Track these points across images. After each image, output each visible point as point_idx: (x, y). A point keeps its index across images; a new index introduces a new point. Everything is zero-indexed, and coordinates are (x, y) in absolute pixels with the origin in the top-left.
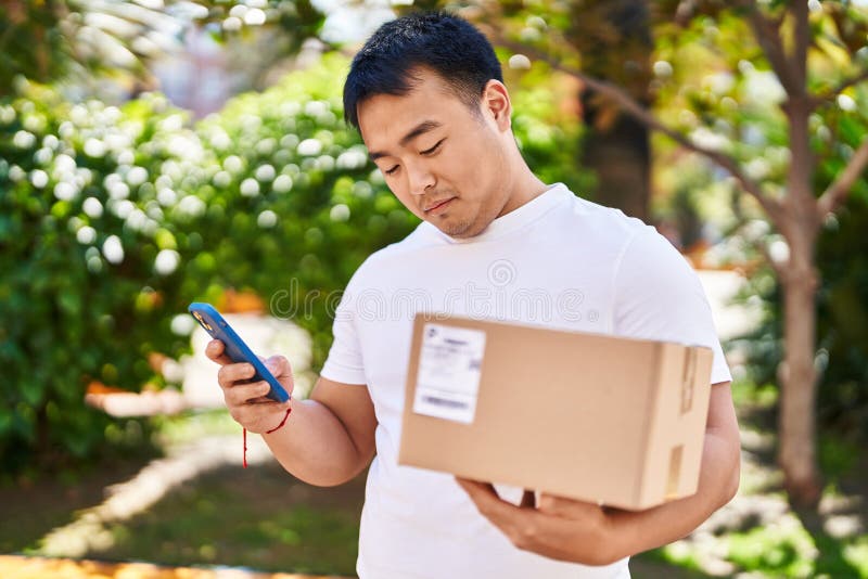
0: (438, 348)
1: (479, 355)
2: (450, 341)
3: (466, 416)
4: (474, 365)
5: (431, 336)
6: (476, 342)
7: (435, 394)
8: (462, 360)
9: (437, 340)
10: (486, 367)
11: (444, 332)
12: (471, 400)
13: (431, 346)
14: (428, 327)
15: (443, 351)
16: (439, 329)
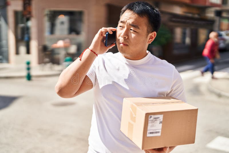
1: (162, 120)
2: (155, 118)
3: (159, 134)
4: (161, 122)
5: (150, 118)
6: (161, 117)
7: (152, 131)
8: (158, 122)
9: (152, 119)
10: (163, 122)
12: (160, 131)
13: (150, 121)
14: (150, 116)
15: (153, 121)
16: (152, 116)
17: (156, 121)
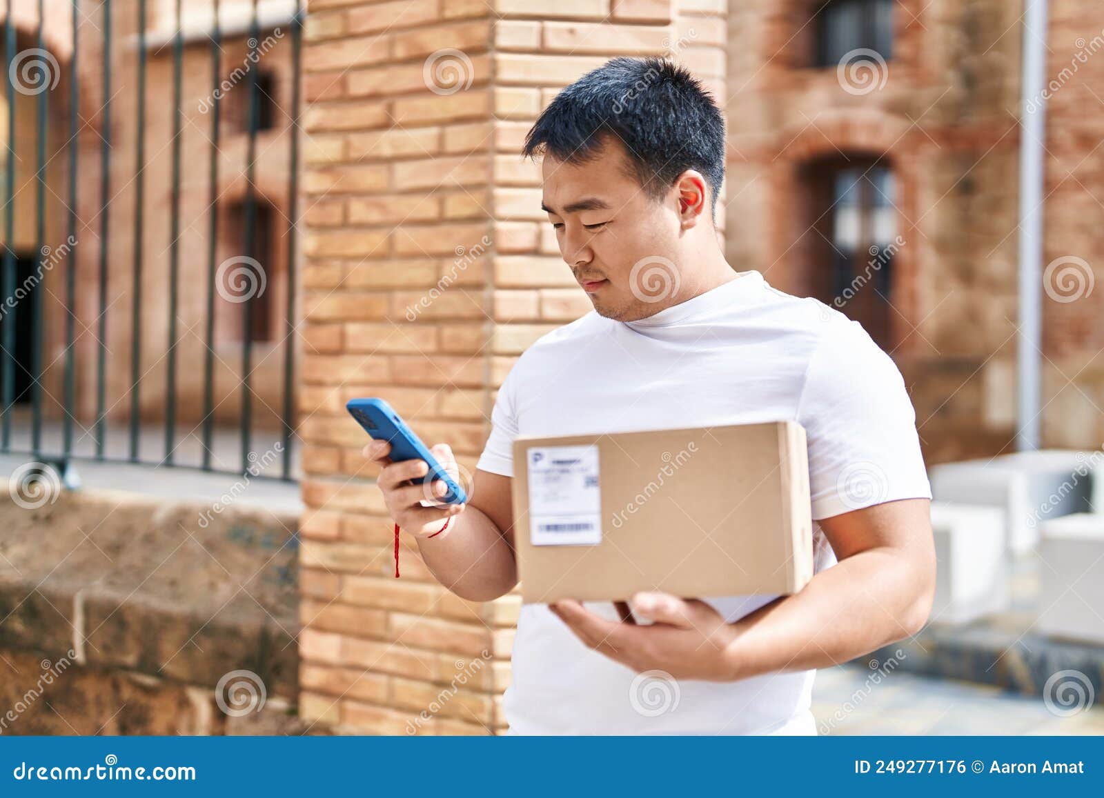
0: (547, 471)
1: (594, 471)
2: (559, 462)
3: (593, 537)
4: (591, 482)
5: (536, 460)
6: (589, 457)
7: (553, 521)
8: (578, 479)
9: (544, 464)
10: (604, 481)
11: (549, 454)
12: (595, 519)
13: (538, 472)
14: (531, 452)
15: (554, 474)
16: (545, 451)
17: (565, 476)
